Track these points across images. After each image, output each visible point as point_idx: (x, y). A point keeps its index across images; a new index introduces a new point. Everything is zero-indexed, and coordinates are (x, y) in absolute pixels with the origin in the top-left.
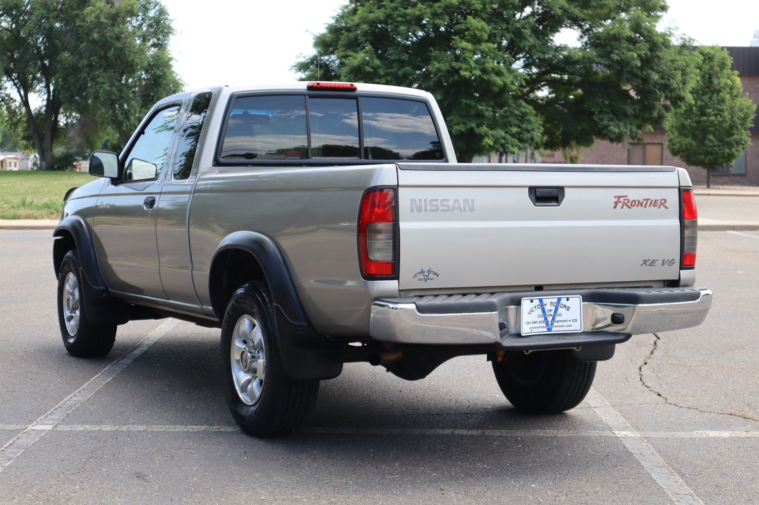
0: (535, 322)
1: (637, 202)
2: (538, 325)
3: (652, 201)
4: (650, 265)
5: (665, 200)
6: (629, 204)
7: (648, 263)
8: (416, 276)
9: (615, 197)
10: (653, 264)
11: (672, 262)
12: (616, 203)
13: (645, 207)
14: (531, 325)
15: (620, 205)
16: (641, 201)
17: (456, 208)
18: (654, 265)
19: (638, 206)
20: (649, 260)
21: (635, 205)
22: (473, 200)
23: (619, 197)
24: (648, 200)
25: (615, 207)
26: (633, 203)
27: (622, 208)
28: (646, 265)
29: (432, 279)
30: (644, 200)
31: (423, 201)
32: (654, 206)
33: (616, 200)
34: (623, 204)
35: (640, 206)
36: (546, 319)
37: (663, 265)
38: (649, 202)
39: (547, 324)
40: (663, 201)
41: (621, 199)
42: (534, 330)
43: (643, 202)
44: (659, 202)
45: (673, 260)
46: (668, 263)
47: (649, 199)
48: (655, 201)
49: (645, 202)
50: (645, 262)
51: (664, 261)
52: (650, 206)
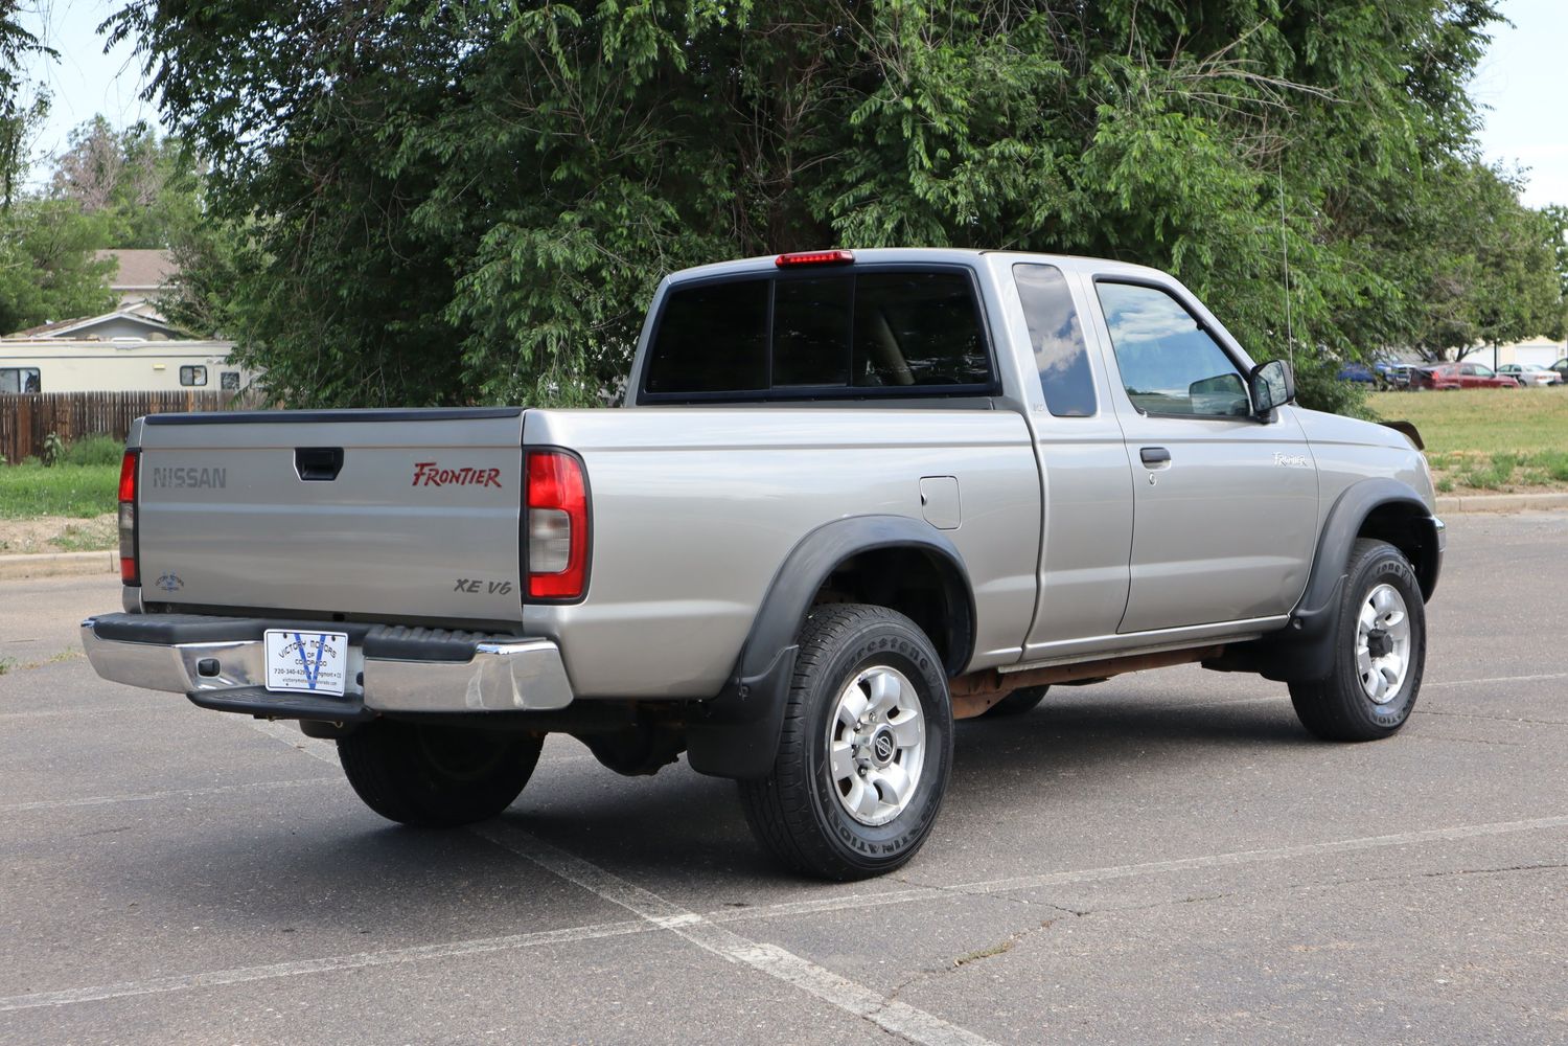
0: (291, 672)
1: (450, 474)
2: (296, 676)
3: (475, 472)
4: (469, 590)
5: (497, 471)
6: (437, 479)
7: (466, 586)
8: (158, 583)
9: (417, 465)
10: (474, 589)
11: (505, 588)
12: (418, 476)
13: (463, 483)
14: (285, 675)
15: (423, 479)
16: (457, 473)
17: (205, 483)
18: (477, 591)
19: (451, 481)
20: (466, 581)
21: (446, 480)
22: (224, 470)
23: (423, 466)
24: (468, 470)
25: (415, 484)
26: (444, 477)
27: (426, 484)
28: (463, 590)
29: (177, 589)
30: (462, 470)
31: (168, 470)
32: (478, 482)
33: (417, 470)
34: (428, 479)
35: (454, 480)
36: (306, 668)
37: (491, 591)
38: (470, 474)
39: (309, 677)
40: (493, 473)
41: (426, 470)
42: (291, 684)
43: (459, 475)
44: (486, 475)
45: (507, 583)
46: (501, 586)
47: (470, 470)
48: (481, 472)
49: (463, 474)
50: (461, 583)
51: (491, 584)
52: (471, 482)
